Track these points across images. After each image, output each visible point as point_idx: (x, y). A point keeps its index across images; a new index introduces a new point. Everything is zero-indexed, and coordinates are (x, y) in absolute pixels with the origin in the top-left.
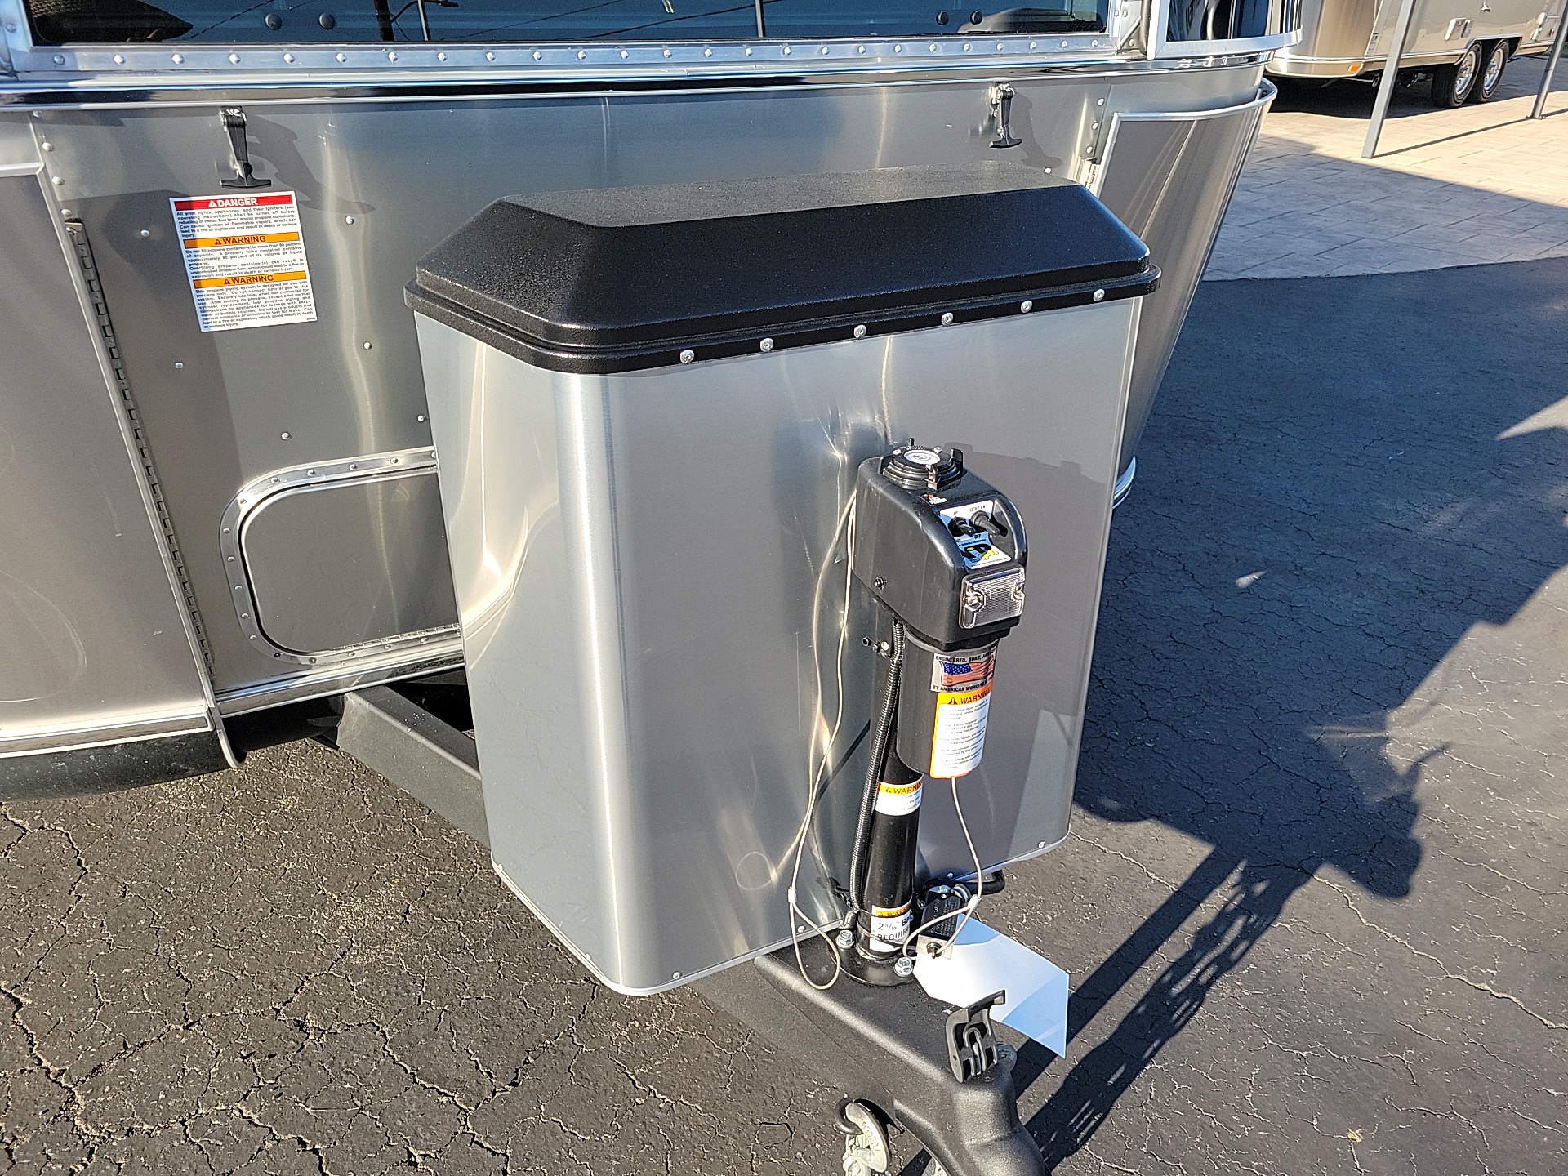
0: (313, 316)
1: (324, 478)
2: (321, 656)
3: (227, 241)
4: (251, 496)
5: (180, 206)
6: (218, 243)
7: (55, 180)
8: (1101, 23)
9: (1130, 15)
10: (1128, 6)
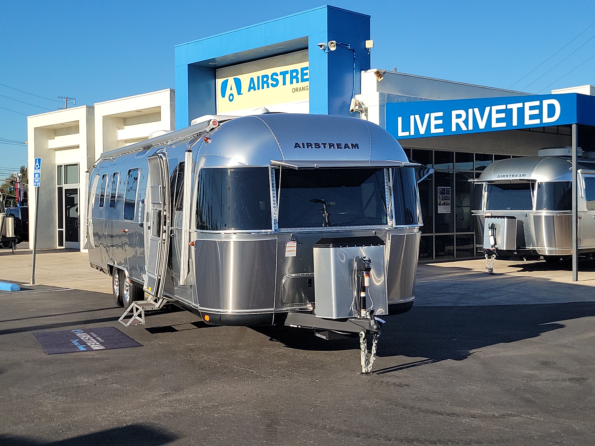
0: (295, 256)
2: (287, 305)
4: (284, 279)
6: (288, 247)
7: (277, 240)
8: (387, 224)
9: (391, 223)
10: (390, 221)
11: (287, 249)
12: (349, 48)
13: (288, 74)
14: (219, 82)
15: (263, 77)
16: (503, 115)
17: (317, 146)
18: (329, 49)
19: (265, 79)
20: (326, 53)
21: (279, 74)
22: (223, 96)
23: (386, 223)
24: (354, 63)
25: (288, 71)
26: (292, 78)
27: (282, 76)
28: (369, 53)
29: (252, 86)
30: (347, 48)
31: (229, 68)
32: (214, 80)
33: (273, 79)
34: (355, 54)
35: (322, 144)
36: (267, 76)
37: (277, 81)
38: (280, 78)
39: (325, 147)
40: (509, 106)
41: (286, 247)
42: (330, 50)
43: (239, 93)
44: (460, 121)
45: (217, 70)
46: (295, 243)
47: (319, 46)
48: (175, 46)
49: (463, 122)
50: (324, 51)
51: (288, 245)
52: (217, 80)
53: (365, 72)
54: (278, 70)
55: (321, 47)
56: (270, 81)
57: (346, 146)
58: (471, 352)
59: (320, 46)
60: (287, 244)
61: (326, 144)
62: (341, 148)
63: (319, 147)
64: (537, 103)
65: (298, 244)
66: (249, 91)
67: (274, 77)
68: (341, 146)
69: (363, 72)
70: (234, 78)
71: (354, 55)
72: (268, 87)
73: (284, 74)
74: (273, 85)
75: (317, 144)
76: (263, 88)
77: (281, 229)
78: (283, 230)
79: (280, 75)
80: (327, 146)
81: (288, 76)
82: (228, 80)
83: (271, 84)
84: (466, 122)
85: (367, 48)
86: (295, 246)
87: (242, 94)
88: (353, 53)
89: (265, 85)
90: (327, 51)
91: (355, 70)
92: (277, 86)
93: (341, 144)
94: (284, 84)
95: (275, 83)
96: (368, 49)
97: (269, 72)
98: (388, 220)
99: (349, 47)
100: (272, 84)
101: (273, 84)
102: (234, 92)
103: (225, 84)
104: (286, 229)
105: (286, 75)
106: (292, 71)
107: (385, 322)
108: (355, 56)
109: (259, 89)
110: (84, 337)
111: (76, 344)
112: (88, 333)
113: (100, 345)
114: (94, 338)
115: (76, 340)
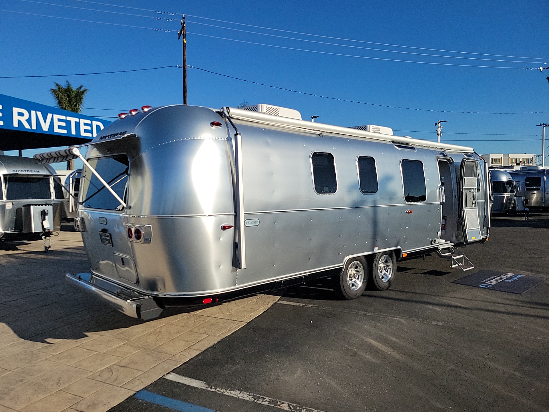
16: (64, 124)
40: (69, 118)
44: (23, 119)
49: (26, 120)
64: (89, 122)
84: (29, 121)
110: (495, 281)
111: (515, 279)
112: (485, 283)
113: (504, 275)
114: (492, 279)
115: (508, 281)
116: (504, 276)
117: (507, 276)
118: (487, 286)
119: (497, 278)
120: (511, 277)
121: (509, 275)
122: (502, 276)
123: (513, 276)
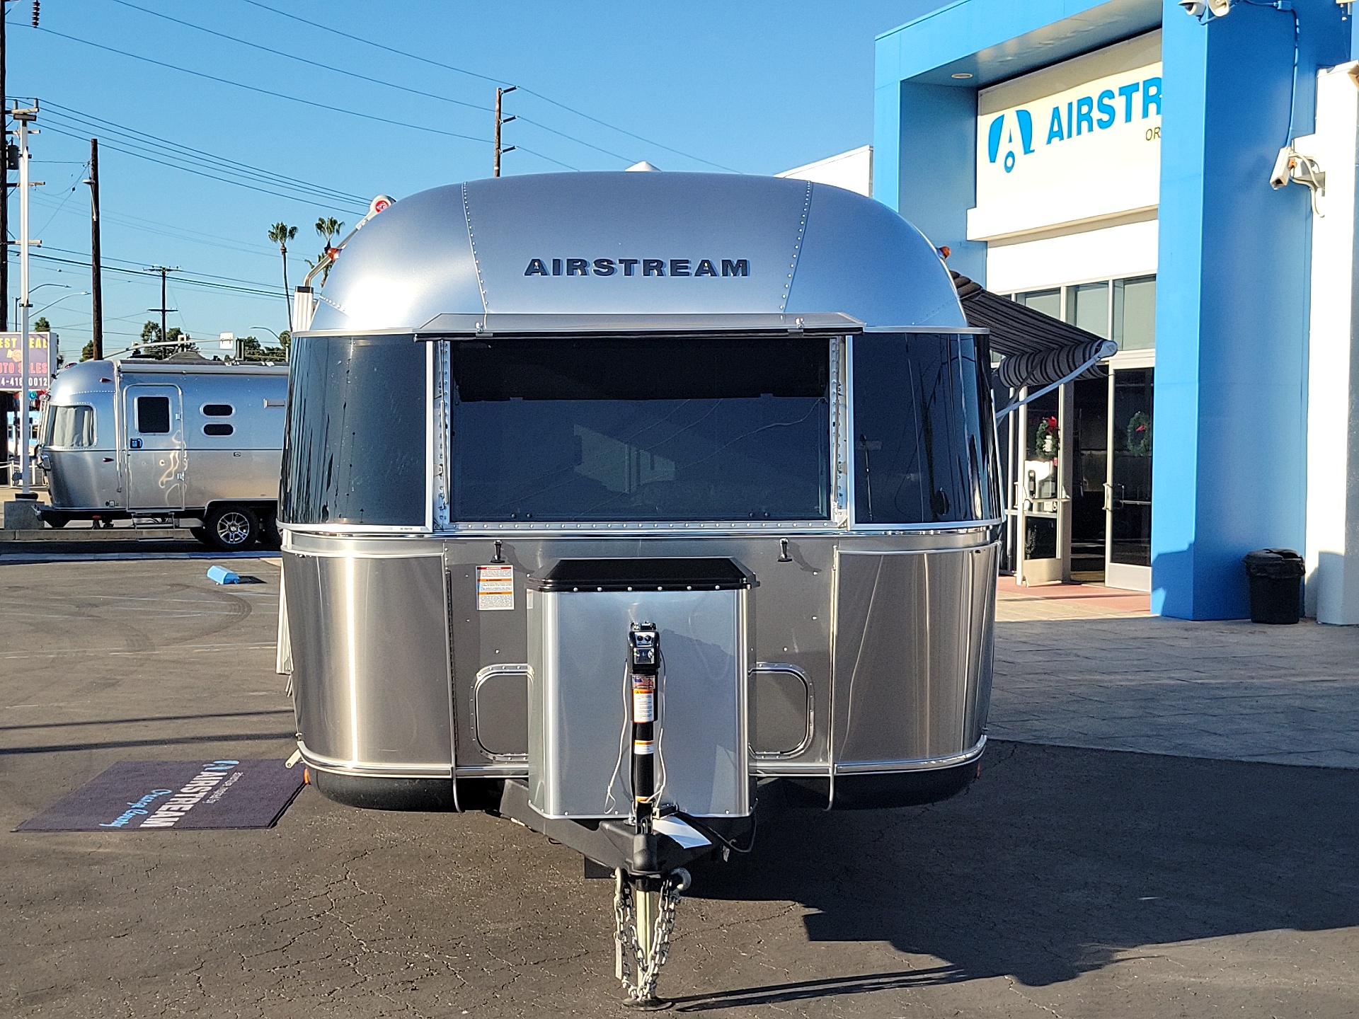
0: (513, 608)
1: (508, 671)
2: (498, 757)
3: (491, 580)
4: (481, 677)
5: (479, 568)
6: (487, 580)
7: (446, 559)
8: (829, 518)
9: (843, 514)
10: (840, 511)
11: (483, 587)
12: (1279, 8)
13: (1138, 90)
14: (985, 122)
15: (1081, 102)
17: (605, 267)
18: (1211, 14)
19: (1085, 109)
20: (1205, 24)
21: (1116, 93)
22: (993, 160)
23: (825, 515)
24: (1296, 47)
25: (1138, 84)
26: (1147, 100)
27: (1124, 97)
28: (1344, 19)
29: (1056, 128)
30: (1273, 6)
31: (1006, 86)
32: (974, 119)
33: (1103, 108)
34: (1298, 24)
35: (621, 261)
36: (1087, 101)
37: (1111, 111)
38: (1119, 103)
39: (628, 272)
41: (479, 580)
42: (1214, 15)
43: (1027, 150)
45: (980, 92)
46: (509, 570)
47: (1183, 7)
48: (877, 37)
50: (1200, 20)
51: (484, 574)
52: (979, 117)
53: (1328, 72)
54: (1114, 82)
55: (1190, 9)
56: (1096, 115)
57: (706, 268)
58: (1119, 956)
59: (1187, 6)
60: (482, 571)
61: (636, 262)
62: (688, 274)
63: (611, 271)
65: (516, 573)
66: (1049, 142)
67: (1106, 101)
68: (686, 268)
69: (1322, 72)
70: (1017, 111)
71: (1296, 26)
72: (1091, 129)
73: (1127, 91)
74: (1103, 125)
75: (606, 263)
76: (1079, 132)
77: (461, 525)
78: (467, 528)
79: (1120, 94)
80: (638, 268)
81: (1138, 98)
82: (1003, 116)
83: (1098, 120)
85: (1339, 5)
86: (510, 580)
87: (1033, 151)
88: (1293, 20)
89: (1085, 124)
90: (1207, 20)
91: (1296, 68)
92: (1109, 126)
93: (687, 262)
94: (1128, 118)
95: (1106, 117)
96: (1342, 6)
97: (1092, 89)
98: (834, 505)
99: (1278, 5)
100: (1100, 121)
101: (1101, 119)
102: (1017, 146)
103: (997, 127)
104: (479, 525)
105: (1133, 94)
106: (1148, 84)
107: (710, 843)
108: (1298, 29)
109: (1070, 136)
110: (202, 783)
111: (138, 805)
112: (230, 773)
113: (183, 814)
114: (215, 788)
115: (161, 794)
116: (179, 810)
117: (168, 810)
118: (217, 765)
119: (202, 795)
120: (152, 809)
121: (161, 819)
122: (187, 808)
123: (148, 816)
